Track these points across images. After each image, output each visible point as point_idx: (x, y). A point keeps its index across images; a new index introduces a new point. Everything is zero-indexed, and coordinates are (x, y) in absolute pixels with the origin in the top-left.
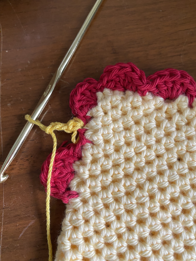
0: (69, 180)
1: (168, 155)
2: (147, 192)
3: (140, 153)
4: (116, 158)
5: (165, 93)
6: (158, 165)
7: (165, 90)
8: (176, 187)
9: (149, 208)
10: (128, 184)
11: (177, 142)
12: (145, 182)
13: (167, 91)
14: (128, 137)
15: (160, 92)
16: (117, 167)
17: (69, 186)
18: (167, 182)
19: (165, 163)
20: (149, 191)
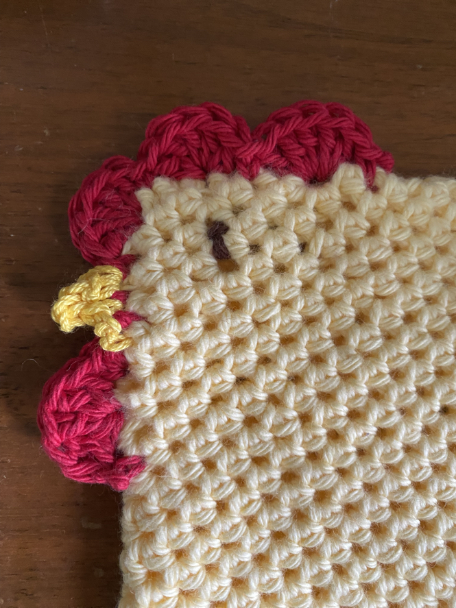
0: (115, 433)
1: (333, 315)
2: (295, 409)
3: (268, 322)
4: (213, 345)
5: (303, 166)
6: (309, 342)
7: (302, 157)
8: (358, 386)
9: (304, 444)
10: (247, 399)
11: (353, 281)
12: (286, 386)
13: (307, 159)
14: (235, 288)
15: (291, 164)
16: (217, 365)
17: (119, 447)
18: (335, 377)
19: (327, 334)
20: (297, 405)
